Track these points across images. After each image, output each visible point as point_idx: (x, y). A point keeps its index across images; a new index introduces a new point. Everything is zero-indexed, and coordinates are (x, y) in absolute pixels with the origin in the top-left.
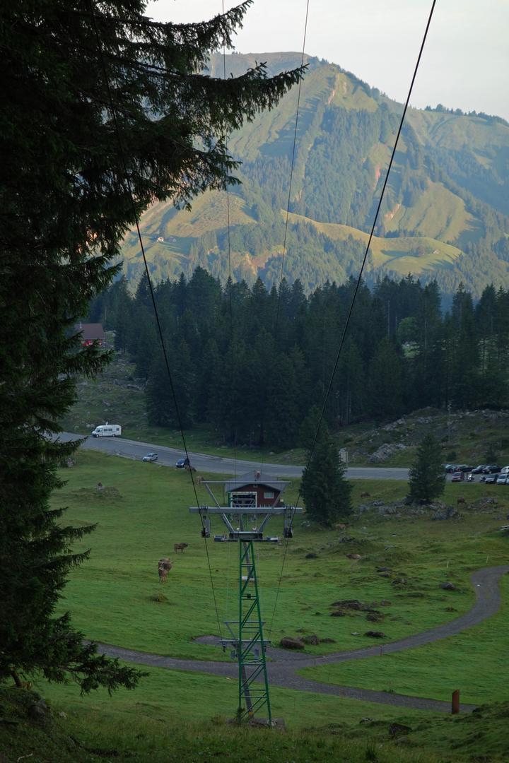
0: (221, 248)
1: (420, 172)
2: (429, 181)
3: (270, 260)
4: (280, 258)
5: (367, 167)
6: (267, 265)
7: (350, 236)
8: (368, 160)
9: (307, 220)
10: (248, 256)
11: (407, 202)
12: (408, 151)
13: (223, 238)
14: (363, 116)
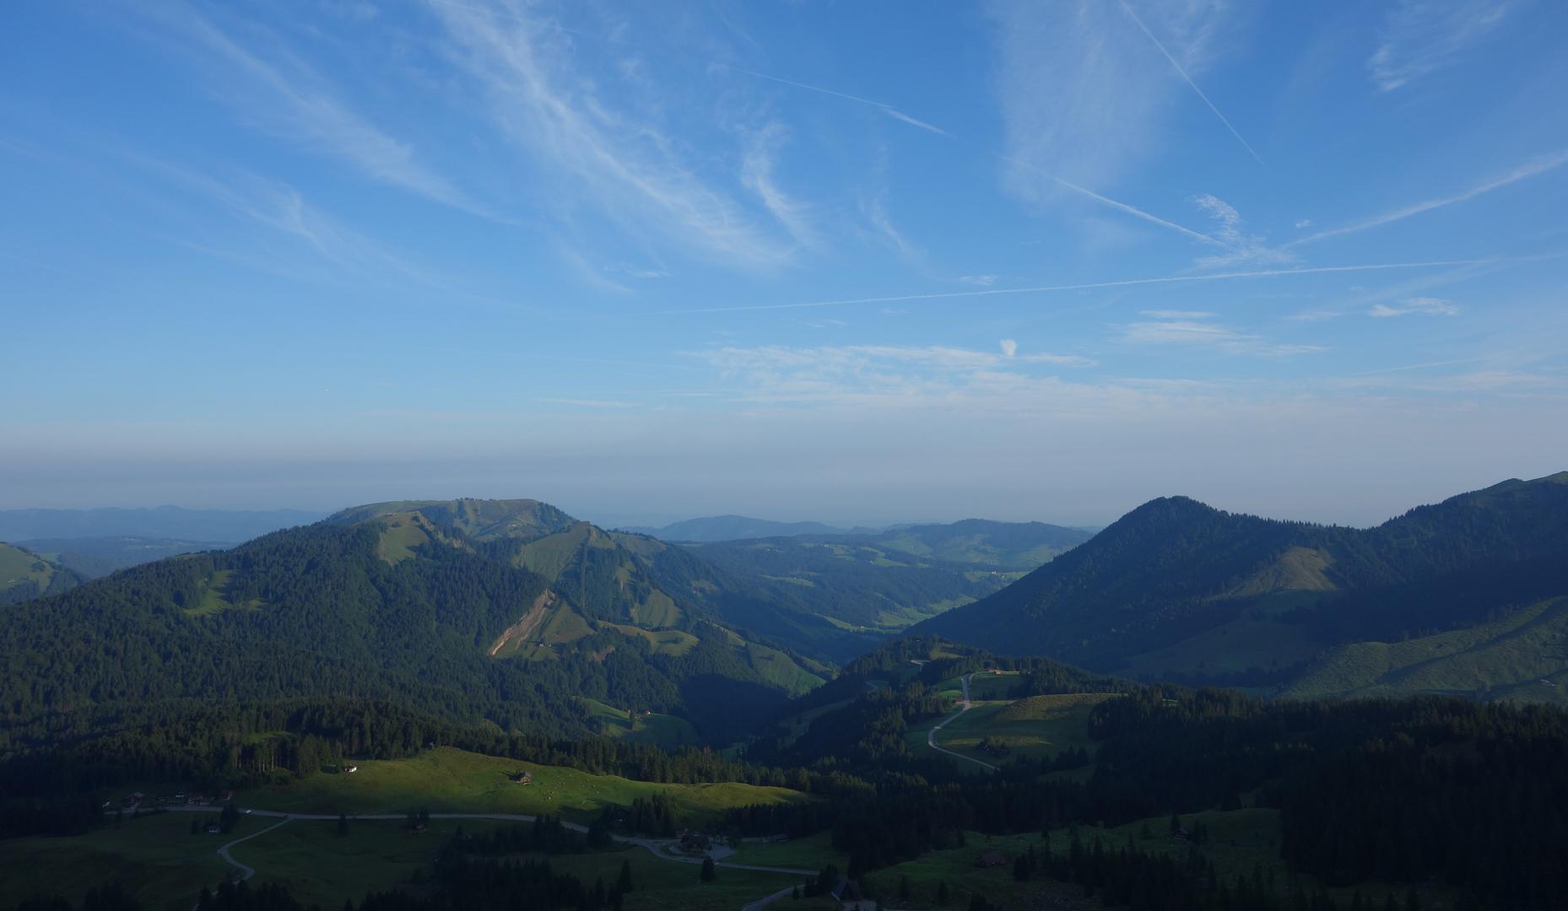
0: (579, 649)
1: (646, 583)
2: (651, 589)
3: (607, 655)
4: (613, 653)
5: (616, 582)
6: (606, 658)
7: (638, 634)
8: (616, 578)
9: (614, 626)
10: (595, 653)
11: (642, 602)
12: (637, 571)
13: (580, 644)
14: (609, 552)
